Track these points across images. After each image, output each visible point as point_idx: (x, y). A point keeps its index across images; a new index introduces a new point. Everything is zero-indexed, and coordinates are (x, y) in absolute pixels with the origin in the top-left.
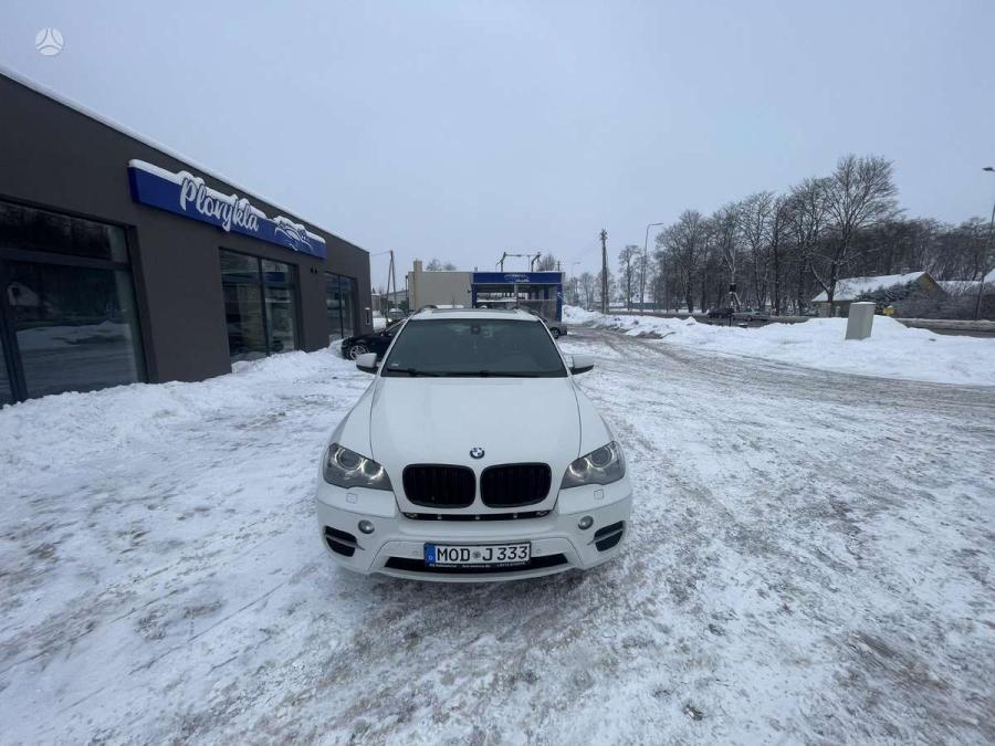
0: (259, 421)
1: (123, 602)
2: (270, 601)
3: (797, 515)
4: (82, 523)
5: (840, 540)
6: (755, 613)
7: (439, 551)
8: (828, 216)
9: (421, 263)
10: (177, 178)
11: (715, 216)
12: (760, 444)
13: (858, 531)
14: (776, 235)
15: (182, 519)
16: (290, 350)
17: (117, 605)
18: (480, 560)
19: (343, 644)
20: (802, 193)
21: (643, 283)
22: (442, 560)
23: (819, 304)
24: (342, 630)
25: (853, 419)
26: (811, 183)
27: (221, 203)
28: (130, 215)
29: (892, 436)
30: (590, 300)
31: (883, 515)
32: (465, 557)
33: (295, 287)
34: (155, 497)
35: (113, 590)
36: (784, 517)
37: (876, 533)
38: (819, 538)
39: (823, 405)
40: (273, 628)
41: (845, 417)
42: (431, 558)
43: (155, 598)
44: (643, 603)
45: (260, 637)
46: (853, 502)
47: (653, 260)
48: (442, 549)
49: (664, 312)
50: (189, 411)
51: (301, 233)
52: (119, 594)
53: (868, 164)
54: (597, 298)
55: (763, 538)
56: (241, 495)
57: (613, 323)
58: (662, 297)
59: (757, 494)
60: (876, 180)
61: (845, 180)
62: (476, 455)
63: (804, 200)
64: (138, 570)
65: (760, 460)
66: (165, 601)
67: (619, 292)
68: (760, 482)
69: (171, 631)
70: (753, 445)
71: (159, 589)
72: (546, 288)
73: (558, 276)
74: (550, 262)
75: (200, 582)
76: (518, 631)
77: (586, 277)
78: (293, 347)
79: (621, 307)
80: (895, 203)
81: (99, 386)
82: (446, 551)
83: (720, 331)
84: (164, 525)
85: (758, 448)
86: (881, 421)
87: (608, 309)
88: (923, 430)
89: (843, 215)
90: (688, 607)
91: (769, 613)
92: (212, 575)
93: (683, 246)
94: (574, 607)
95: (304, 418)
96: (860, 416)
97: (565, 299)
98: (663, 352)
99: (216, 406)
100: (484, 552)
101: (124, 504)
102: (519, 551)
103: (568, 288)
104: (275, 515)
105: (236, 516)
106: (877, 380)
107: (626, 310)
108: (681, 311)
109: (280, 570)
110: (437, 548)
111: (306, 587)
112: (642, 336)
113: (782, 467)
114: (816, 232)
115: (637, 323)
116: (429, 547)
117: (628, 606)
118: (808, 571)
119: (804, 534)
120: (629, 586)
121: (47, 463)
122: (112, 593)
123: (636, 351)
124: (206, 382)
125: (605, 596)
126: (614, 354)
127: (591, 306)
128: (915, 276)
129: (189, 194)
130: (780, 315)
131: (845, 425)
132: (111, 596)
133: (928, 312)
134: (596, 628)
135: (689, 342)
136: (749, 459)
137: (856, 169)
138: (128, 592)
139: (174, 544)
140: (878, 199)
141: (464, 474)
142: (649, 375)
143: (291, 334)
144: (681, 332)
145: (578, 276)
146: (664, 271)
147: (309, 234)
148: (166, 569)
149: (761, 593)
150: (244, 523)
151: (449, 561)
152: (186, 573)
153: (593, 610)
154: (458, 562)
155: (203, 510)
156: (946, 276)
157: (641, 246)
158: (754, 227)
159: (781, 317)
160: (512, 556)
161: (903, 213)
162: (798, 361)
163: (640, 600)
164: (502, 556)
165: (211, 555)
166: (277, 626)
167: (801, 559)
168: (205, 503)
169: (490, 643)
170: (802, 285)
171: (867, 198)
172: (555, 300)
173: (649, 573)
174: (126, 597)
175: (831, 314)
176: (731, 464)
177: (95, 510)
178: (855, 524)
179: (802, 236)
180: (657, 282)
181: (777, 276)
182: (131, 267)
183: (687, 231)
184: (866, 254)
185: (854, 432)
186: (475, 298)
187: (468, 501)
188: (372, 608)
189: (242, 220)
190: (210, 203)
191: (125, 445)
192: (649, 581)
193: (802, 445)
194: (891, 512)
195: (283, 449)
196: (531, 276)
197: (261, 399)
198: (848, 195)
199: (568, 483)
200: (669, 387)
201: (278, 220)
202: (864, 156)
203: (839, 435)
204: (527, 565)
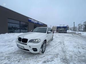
27: (34, 21)
28: (28, 22)
51: (41, 23)
57: (75, 32)
97: (67, 29)
102: (23, 47)
129: (32, 21)
182: (28, 25)
201: (39, 22)
204: (23, 49)
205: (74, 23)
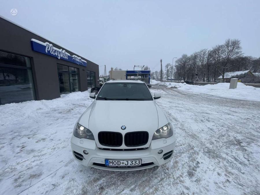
0: (66, 111)
1: (12, 172)
2: (57, 173)
3: (225, 144)
4: (8, 143)
5: (241, 154)
6: (218, 182)
7: (110, 161)
8: (222, 55)
9: (113, 68)
10: (45, 44)
11: (191, 55)
12: (209, 120)
13: (246, 150)
14: (208, 60)
15: (37, 142)
16: (77, 91)
17: (10, 173)
18: (124, 165)
19: (78, 191)
20: (215, 49)
21: (172, 73)
22: (111, 164)
23: (220, 79)
24: (79, 185)
25: (236, 112)
26: (218, 46)
27: (57, 51)
28: (31, 54)
29: (249, 118)
30: (158, 78)
31: (253, 144)
32: (119, 164)
33: (79, 74)
34: (31, 135)
35: (10, 167)
36: (221, 145)
37: (252, 151)
38: (234, 153)
39: (226, 108)
40: (56, 184)
41: (233, 112)
42: (107, 164)
43: (22, 170)
44: (179, 177)
45: (52, 187)
46: (242, 140)
47: (174, 67)
48: (111, 161)
49: (177, 81)
50: (47, 108)
51: (80, 60)
52: (12, 169)
53: (234, 41)
54: (159, 78)
55: (216, 152)
56: (56, 134)
57: (164, 84)
58: (177, 77)
59: (211, 136)
60: (236, 45)
61: (227, 45)
62: (123, 128)
63: (216, 51)
64: (19, 160)
65: (210, 125)
66: (24, 172)
67: (165, 76)
68: (211, 132)
69: (24, 184)
70: (207, 120)
71: (24, 167)
72: (146, 75)
73: (149, 72)
74: (147, 68)
75: (37, 165)
76: (137, 187)
77: (156, 72)
78: (78, 90)
79: (166, 80)
80: (241, 52)
81: (22, 101)
82: (112, 162)
83: (193, 86)
84: (31, 144)
85: (209, 121)
86: (244, 113)
87: (162, 80)
88: (258, 116)
89: (227, 55)
90: (194, 179)
91: (222, 182)
92: (41, 162)
93: (182, 63)
94: (156, 178)
95: (78, 110)
96: (238, 111)
97: (151, 78)
98: (178, 92)
99: (54, 106)
100: (125, 162)
101: (22, 137)
102: (137, 162)
103: (152, 75)
104: (65, 141)
105: (53, 141)
106: (241, 100)
107: (167, 81)
108: (182, 81)
109: (63, 161)
110: (109, 161)
111: (70, 168)
112: (172, 88)
113: (218, 128)
114: (219, 60)
115: (170, 84)
116: (107, 160)
117: (174, 178)
118: (233, 165)
119: (228, 151)
120: (173, 170)
121: (3, 124)
122: (9, 168)
123: (171, 92)
124: (52, 100)
125: (166, 173)
126: (164, 93)
127: (158, 80)
128: (247, 71)
129: (48, 49)
130: (209, 82)
131: (234, 114)
132: (9, 169)
133: (250, 81)
134: (163, 187)
135: (184, 89)
136: (207, 124)
137: (230, 42)
138: (15, 168)
139: (33, 151)
140: (236, 50)
141: (119, 135)
142: (174, 98)
143: (77, 87)
144: (182, 86)
145: (154, 72)
146: (177, 70)
147: (82, 60)
148: (28, 160)
149: (219, 174)
150: (55, 144)
151: (113, 165)
152: (34, 162)
153: (162, 179)
154: (117, 165)
155: (44, 139)
156: (255, 72)
157: (171, 64)
158: (202, 58)
159: (209, 83)
160: (135, 163)
161: (243, 55)
162: (216, 95)
163: (178, 176)
164: (131, 164)
165: (43, 155)
166: (58, 183)
167: (230, 161)
168: (44, 137)
169: (128, 192)
170: (215, 74)
171: (234, 50)
172: (148, 78)
173: (180, 165)
174: (14, 170)
175: (223, 82)
176: (201, 126)
177: (13, 139)
178: (244, 148)
179: (215, 61)
180: (175, 73)
181: (208, 71)
182: (32, 68)
183: (184, 60)
184: (233, 65)
185: (237, 116)
186: (127, 77)
187: (120, 144)
188: (89, 177)
189: (63, 56)
190: (54, 51)
191: (27, 118)
192: (180, 168)
193: (222, 120)
194: (255, 143)
195: (71, 120)
196: (142, 71)
197: (67, 105)
198: (228, 49)
199: (155, 138)
200: (180, 102)
201: (73, 56)
202: (233, 39)
203: (233, 117)
204: (140, 166)
205: (161, 61)
